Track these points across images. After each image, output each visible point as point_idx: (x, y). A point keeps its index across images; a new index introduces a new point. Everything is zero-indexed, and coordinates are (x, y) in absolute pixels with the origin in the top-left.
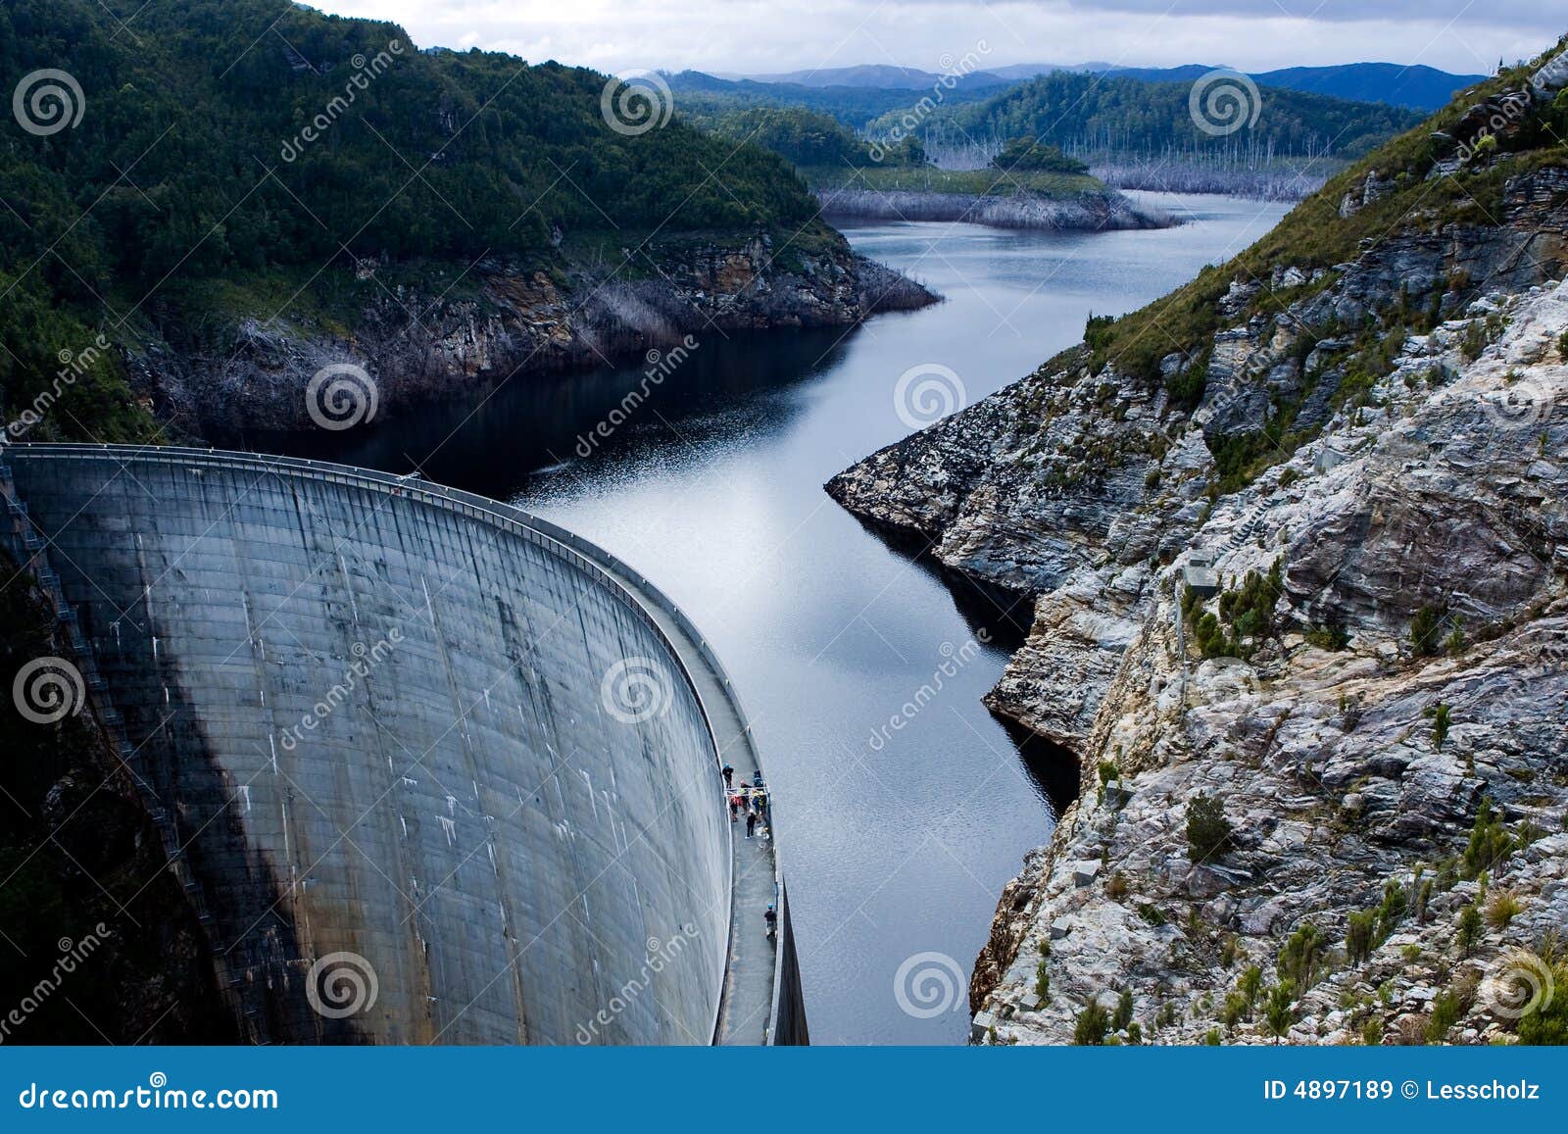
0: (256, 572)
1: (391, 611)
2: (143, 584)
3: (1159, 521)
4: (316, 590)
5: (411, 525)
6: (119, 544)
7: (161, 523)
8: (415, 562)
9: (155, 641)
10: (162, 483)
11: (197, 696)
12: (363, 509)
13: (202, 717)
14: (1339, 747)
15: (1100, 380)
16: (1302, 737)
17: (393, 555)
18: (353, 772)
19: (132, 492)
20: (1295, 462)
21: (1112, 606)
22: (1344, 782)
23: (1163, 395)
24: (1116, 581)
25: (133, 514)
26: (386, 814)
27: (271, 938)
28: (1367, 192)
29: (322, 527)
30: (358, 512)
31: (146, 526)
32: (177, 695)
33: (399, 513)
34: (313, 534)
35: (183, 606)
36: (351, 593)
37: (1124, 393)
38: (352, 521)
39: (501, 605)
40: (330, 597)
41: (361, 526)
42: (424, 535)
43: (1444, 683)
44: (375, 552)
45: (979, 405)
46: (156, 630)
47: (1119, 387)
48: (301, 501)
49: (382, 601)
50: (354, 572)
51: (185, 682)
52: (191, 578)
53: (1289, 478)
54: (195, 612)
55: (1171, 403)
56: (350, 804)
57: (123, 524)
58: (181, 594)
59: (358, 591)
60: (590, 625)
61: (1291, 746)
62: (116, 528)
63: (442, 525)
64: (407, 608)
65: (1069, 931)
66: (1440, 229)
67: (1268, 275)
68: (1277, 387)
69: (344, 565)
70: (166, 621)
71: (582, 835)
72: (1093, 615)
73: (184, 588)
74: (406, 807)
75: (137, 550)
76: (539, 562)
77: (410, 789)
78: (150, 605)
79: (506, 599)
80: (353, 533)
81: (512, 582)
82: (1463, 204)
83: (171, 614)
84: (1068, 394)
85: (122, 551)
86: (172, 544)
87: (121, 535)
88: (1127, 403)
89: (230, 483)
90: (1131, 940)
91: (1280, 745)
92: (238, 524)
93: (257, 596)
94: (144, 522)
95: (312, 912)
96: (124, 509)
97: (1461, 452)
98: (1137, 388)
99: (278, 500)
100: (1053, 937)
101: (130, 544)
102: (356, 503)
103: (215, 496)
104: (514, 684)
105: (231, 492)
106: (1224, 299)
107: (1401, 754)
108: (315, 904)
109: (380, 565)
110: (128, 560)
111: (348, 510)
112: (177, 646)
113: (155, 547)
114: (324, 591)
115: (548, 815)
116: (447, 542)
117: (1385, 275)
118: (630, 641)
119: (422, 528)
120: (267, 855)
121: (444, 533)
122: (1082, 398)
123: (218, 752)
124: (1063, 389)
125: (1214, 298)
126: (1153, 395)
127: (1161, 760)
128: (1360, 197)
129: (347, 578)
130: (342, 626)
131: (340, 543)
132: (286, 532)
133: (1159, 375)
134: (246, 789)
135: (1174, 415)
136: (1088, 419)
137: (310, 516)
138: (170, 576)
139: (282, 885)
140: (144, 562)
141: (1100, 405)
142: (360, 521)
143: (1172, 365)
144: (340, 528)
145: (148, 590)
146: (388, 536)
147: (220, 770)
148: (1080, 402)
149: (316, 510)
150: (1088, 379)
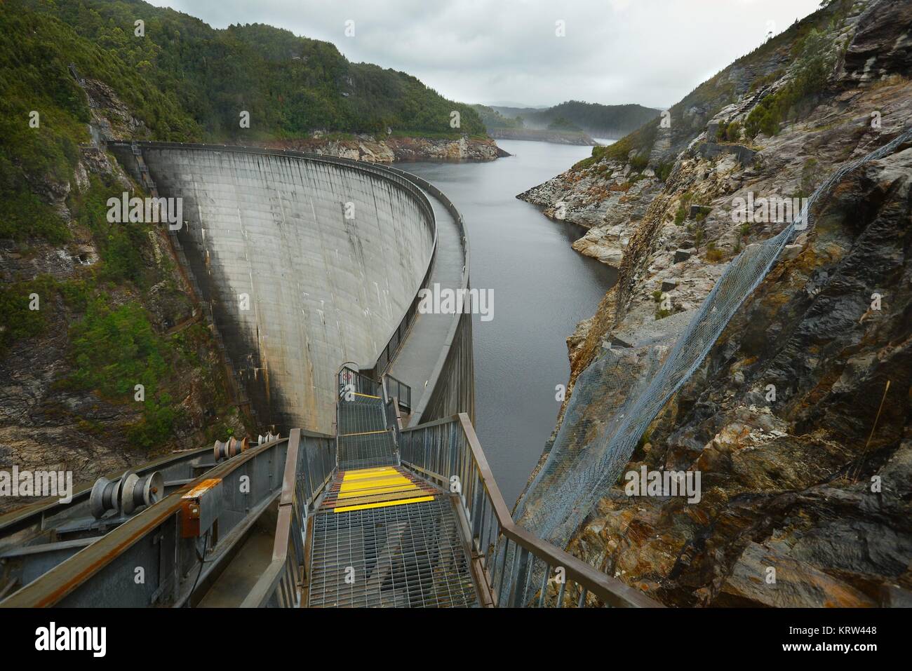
0: (243, 200)
1: (298, 216)
2: (197, 205)
3: (631, 206)
4: (268, 208)
5: (305, 171)
6: (187, 187)
7: (205, 179)
8: (307, 190)
9: (203, 230)
10: (204, 159)
11: (221, 255)
15: (601, 164)
17: (299, 188)
18: (283, 290)
19: (192, 163)
21: (607, 242)
23: (628, 167)
24: (608, 232)
25: (193, 173)
26: (296, 308)
27: (250, 359)
29: (270, 178)
30: (284, 168)
31: (199, 179)
32: (212, 254)
33: (301, 166)
34: (267, 181)
35: (214, 215)
36: (282, 209)
37: (611, 168)
38: (281, 172)
39: (343, 206)
40: (274, 210)
41: (286, 176)
42: (311, 176)
44: (290, 188)
45: (546, 183)
46: (204, 225)
47: (609, 165)
48: (261, 166)
49: (295, 211)
50: (283, 199)
51: (215, 249)
52: (217, 203)
54: (219, 218)
55: (632, 170)
56: (282, 304)
57: (189, 178)
58: (213, 210)
59: (285, 207)
60: (379, 203)
62: (186, 179)
63: (318, 169)
64: (305, 214)
69: (280, 196)
70: (207, 222)
71: (374, 314)
72: (597, 247)
73: (215, 207)
74: (305, 305)
75: (195, 190)
76: (358, 177)
77: (306, 297)
78: (200, 214)
79: (344, 202)
80: (282, 179)
81: (347, 192)
83: (209, 219)
84: (585, 172)
85: (189, 190)
86: (209, 187)
87: (188, 183)
88: (612, 171)
89: (232, 159)
92: (236, 178)
93: (245, 211)
94: (197, 177)
95: (267, 349)
96: (189, 171)
98: (617, 164)
99: (252, 165)
101: (191, 187)
102: (284, 164)
103: (226, 165)
104: (347, 245)
105: (233, 163)
106: (658, 127)
108: (268, 345)
109: (294, 194)
110: (191, 195)
111: (280, 168)
112: (212, 233)
113: (202, 189)
114: (272, 208)
115: (361, 306)
116: (320, 178)
119: (310, 172)
120: (249, 324)
121: (319, 174)
122: (592, 172)
123: (228, 279)
125: (653, 128)
126: (623, 168)
129: (281, 201)
130: (279, 224)
131: (277, 185)
132: (255, 181)
133: (627, 159)
134: (240, 295)
135: (633, 174)
136: (594, 180)
137: (265, 173)
138: (208, 202)
139: (255, 336)
140: (198, 195)
141: (599, 174)
142: (285, 173)
143: (633, 154)
144: (277, 177)
145: (200, 207)
146: (297, 179)
147: (230, 287)
148: (591, 174)
149: (267, 169)
150: (595, 164)
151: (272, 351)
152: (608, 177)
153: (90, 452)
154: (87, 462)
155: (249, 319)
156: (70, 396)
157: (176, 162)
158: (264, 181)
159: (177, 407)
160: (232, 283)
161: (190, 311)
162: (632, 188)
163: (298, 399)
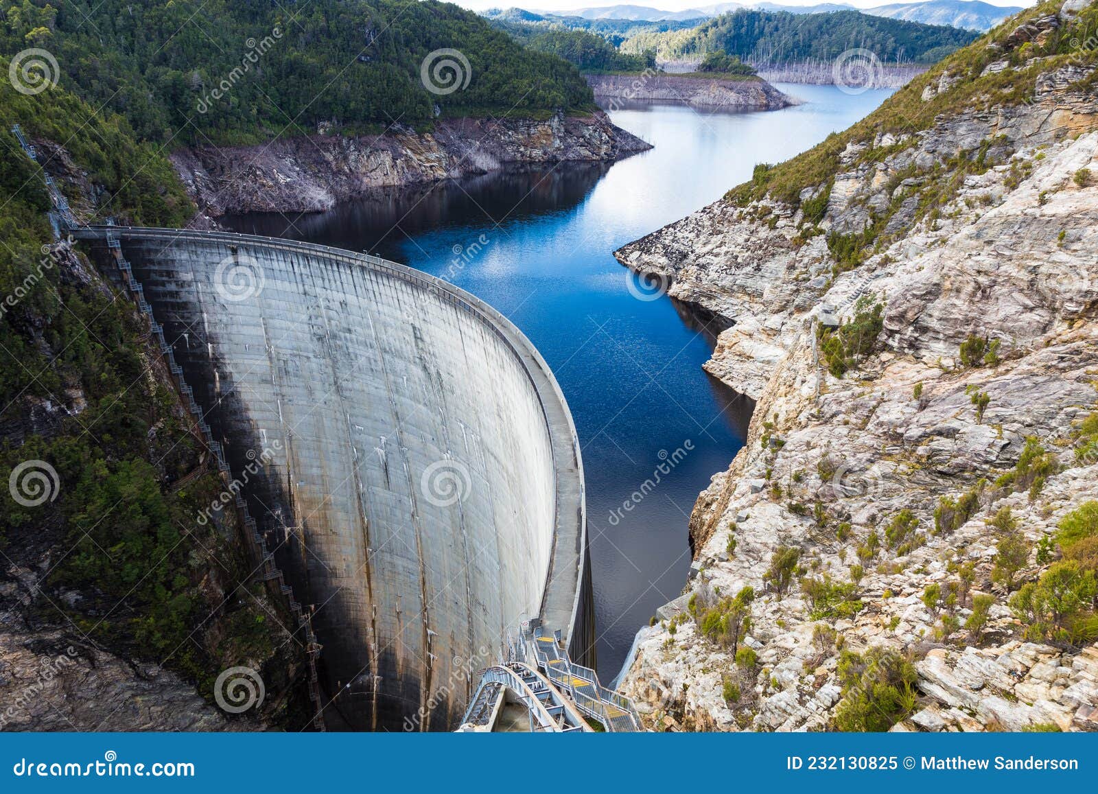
0: (270, 306)
1: (349, 331)
2: (202, 312)
3: (795, 288)
4: (305, 317)
5: (361, 280)
6: (187, 289)
8: (364, 302)
9: (210, 345)
10: (212, 253)
11: (236, 377)
12: (333, 271)
13: (239, 389)
14: (915, 420)
15: (763, 203)
16: (893, 413)
17: (351, 299)
18: (327, 422)
19: (194, 257)
20: (890, 252)
21: (764, 337)
22: (918, 441)
23: (800, 214)
24: (767, 323)
25: (195, 271)
26: (345, 446)
27: (279, 515)
28: (941, 85)
29: (308, 281)
30: (330, 273)
31: (203, 278)
32: (224, 377)
33: (354, 274)
34: (303, 285)
35: (226, 325)
36: (326, 320)
37: (776, 212)
38: (326, 277)
39: (414, 328)
40: (313, 322)
41: (332, 282)
42: (369, 287)
43: (984, 384)
44: (341, 296)
45: (687, 218)
46: (211, 338)
47: (773, 208)
48: (296, 266)
49: (346, 326)
50: (328, 308)
51: (229, 369)
52: (231, 309)
53: (886, 261)
54: (234, 329)
55: (806, 217)
56: (324, 440)
57: (188, 277)
58: (225, 319)
59: (330, 319)
60: (467, 340)
61: (884, 418)
62: (185, 279)
64: (359, 329)
65: (747, 518)
66: (990, 107)
67: (872, 139)
68: (874, 208)
69: (322, 303)
70: (216, 334)
72: (752, 343)
73: (227, 315)
74: (357, 442)
75: (198, 292)
76: (438, 304)
77: (360, 432)
78: (206, 325)
79: (417, 325)
80: (327, 285)
81: (421, 315)
82: (1006, 91)
83: (218, 330)
84: (741, 212)
85: (189, 292)
87: (189, 283)
88: (778, 217)
89: (253, 254)
90: (784, 524)
91: (878, 417)
93: (271, 321)
94: (201, 276)
95: (303, 501)
96: (189, 267)
97: (1005, 246)
98: (785, 208)
99: (282, 265)
100: (738, 521)
101: (193, 288)
102: (329, 267)
104: (421, 373)
106: (842, 154)
107: (955, 424)
108: (304, 496)
109: (343, 304)
110: (192, 298)
111: (324, 271)
112: (224, 348)
113: (209, 291)
114: (310, 318)
115: (439, 448)
116: (383, 292)
117: (950, 138)
118: (491, 349)
119: (368, 283)
120: (277, 468)
121: (381, 286)
122: (750, 214)
123: (247, 409)
124: (739, 209)
125: (835, 154)
126: (793, 214)
127: (803, 424)
128: (936, 87)
129: (324, 311)
130: (320, 339)
131: (319, 291)
132: (287, 283)
133: (799, 201)
134: (264, 431)
135: (806, 225)
136: (753, 227)
137: (301, 275)
138: (218, 308)
139: (285, 485)
140: (202, 299)
141: (761, 219)
142: (331, 278)
143: (807, 195)
144: (319, 282)
145: (205, 315)
146: (349, 287)
147: (249, 420)
148: (748, 217)
149: (305, 271)
150: (755, 203)
151: (310, 503)
152: (773, 227)
153: (92, 660)
154: (87, 674)
155: (277, 461)
156: (70, 589)
157: (171, 256)
158: (300, 286)
159: (193, 593)
160: (253, 415)
161: (196, 457)
162: (805, 247)
163: (348, 566)
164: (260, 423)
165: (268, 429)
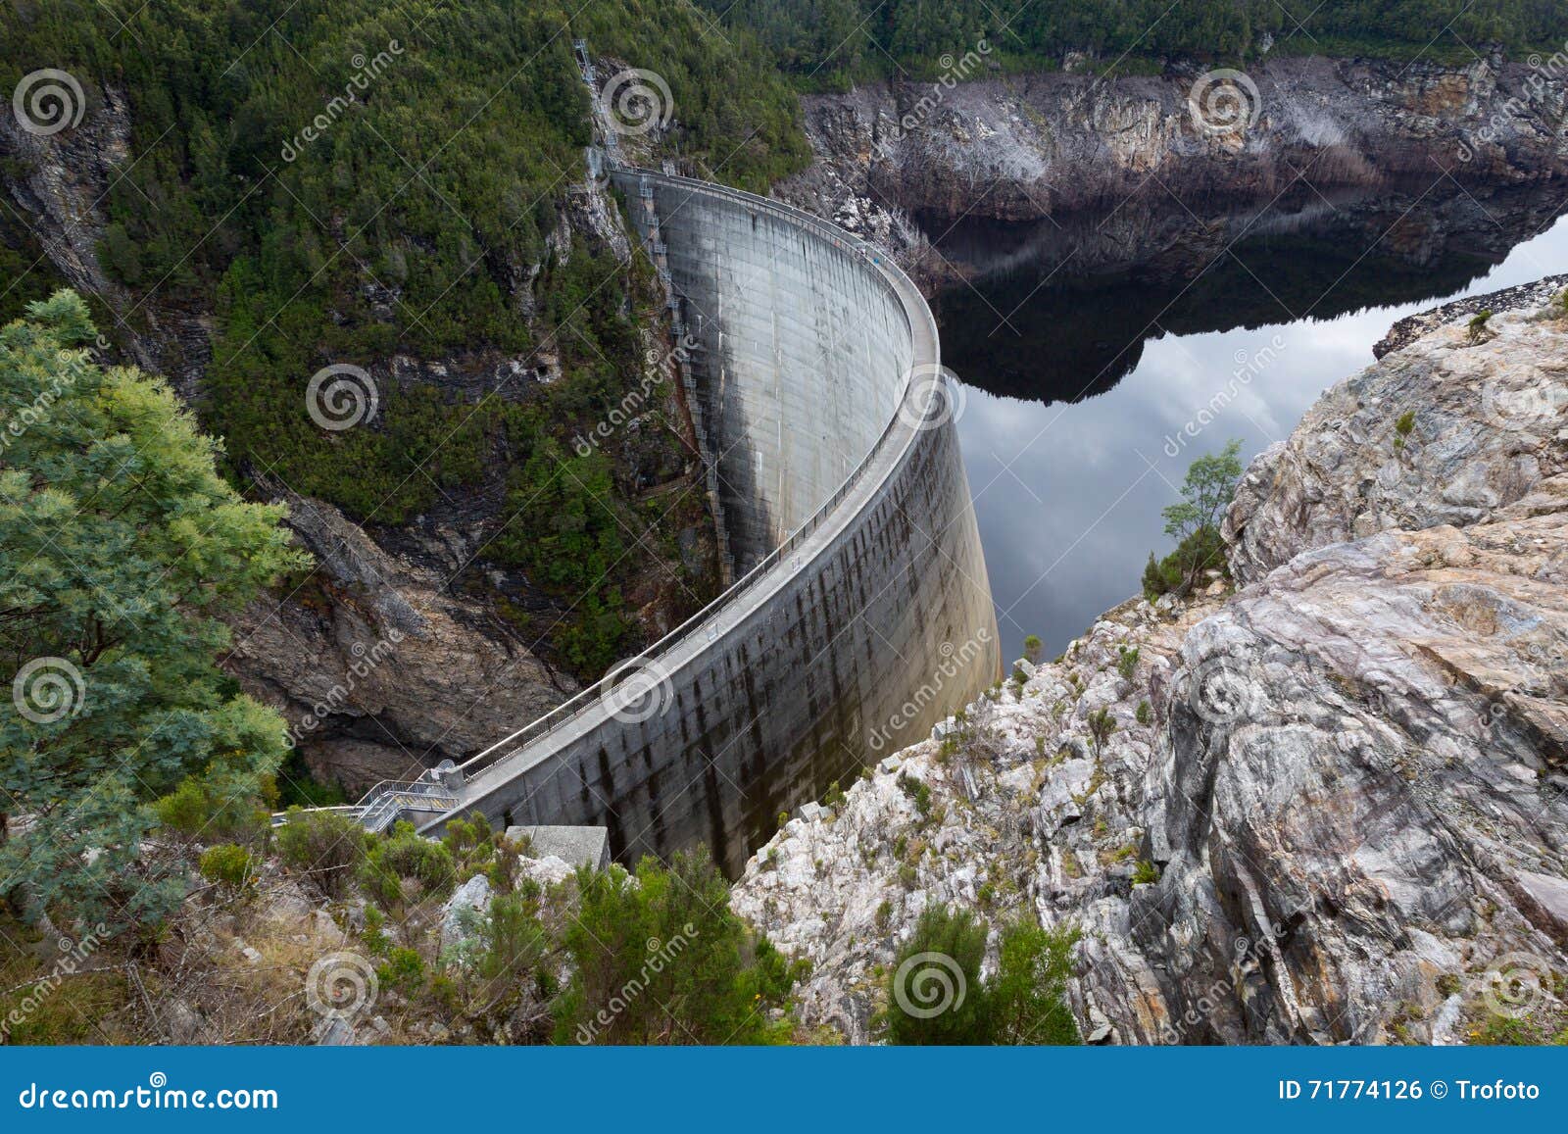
0: (781, 298)
2: (717, 292)
4: (812, 321)
5: (859, 283)
6: (707, 260)
7: (732, 250)
8: (862, 315)
9: (721, 335)
10: (733, 219)
11: (741, 381)
12: (837, 264)
13: (741, 396)
17: (851, 305)
18: (825, 465)
19: (717, 222)
25: (717, 239)
29: (816, 272)
30: (835, 267)
31: (723, 249)
32: (729, 377)
33: (855, 272)
34: (813, 278)
35: (739, 313)
36: (830, 330)
38: (831, 271)
39: (897, 363)
40: (819, 328)
41: (836, 278)
42: (865, 293)
44: (842, 300)
46: (723, 326)
48: (807, 251)
49: (846, 340)
50: (832, 313)
51: (735, 369)
52: (745, 294)
54: (745, 320)
57: (711, 244)
58: (738, 305)
59: (834, 329)
62: (707, 246)
63: (873, 289)
64: (858, 350)
69: (828, 307)
70: (728, 322)
73: (741, 300)
75: (717, 266)
78: (720, 307)
80: (832, 283)
83: (731, 318)
85: (709, 265)
87: (709, 253)
89: (772, 226)
92: (773, 261)
93: (780, 317)
94: (722, 246)
96: (711, 233)
99: (795, 246)
101: (713, 260)
102: (835, 258)
103: (761, 234)
105: (771, 234)
109: (845, 312)
110: (712, 275)
111: (831, 264)
112: (733, 342)
113: (727, 266)
114: (817, 324)
120: (768, 505)
121: (874, 294)
123: (747, 423)
129: (829, 317)
130: (825, 352)
131: (825, 288)
132: (797, 271)
134: (761, 455)
137: (811, 263)
138: (733, 290)
140: (720, 276)
142: (836, 274)
144: (826, 276)
145: (720, 296)
146: (850, 290)
147: (747, 437)
149: (815, 259)
153: (510, 650)
154: (505, 662)
155: (769, 496)
156: (496, 568)
157: (696, 217)
158: (810, 277)
159: (629, 617)
160: (751, 430)
161: (682, 464)
164: (759, 445)
165: (765, 454)
